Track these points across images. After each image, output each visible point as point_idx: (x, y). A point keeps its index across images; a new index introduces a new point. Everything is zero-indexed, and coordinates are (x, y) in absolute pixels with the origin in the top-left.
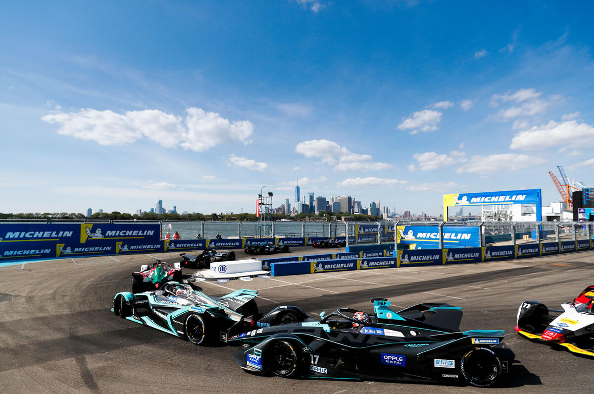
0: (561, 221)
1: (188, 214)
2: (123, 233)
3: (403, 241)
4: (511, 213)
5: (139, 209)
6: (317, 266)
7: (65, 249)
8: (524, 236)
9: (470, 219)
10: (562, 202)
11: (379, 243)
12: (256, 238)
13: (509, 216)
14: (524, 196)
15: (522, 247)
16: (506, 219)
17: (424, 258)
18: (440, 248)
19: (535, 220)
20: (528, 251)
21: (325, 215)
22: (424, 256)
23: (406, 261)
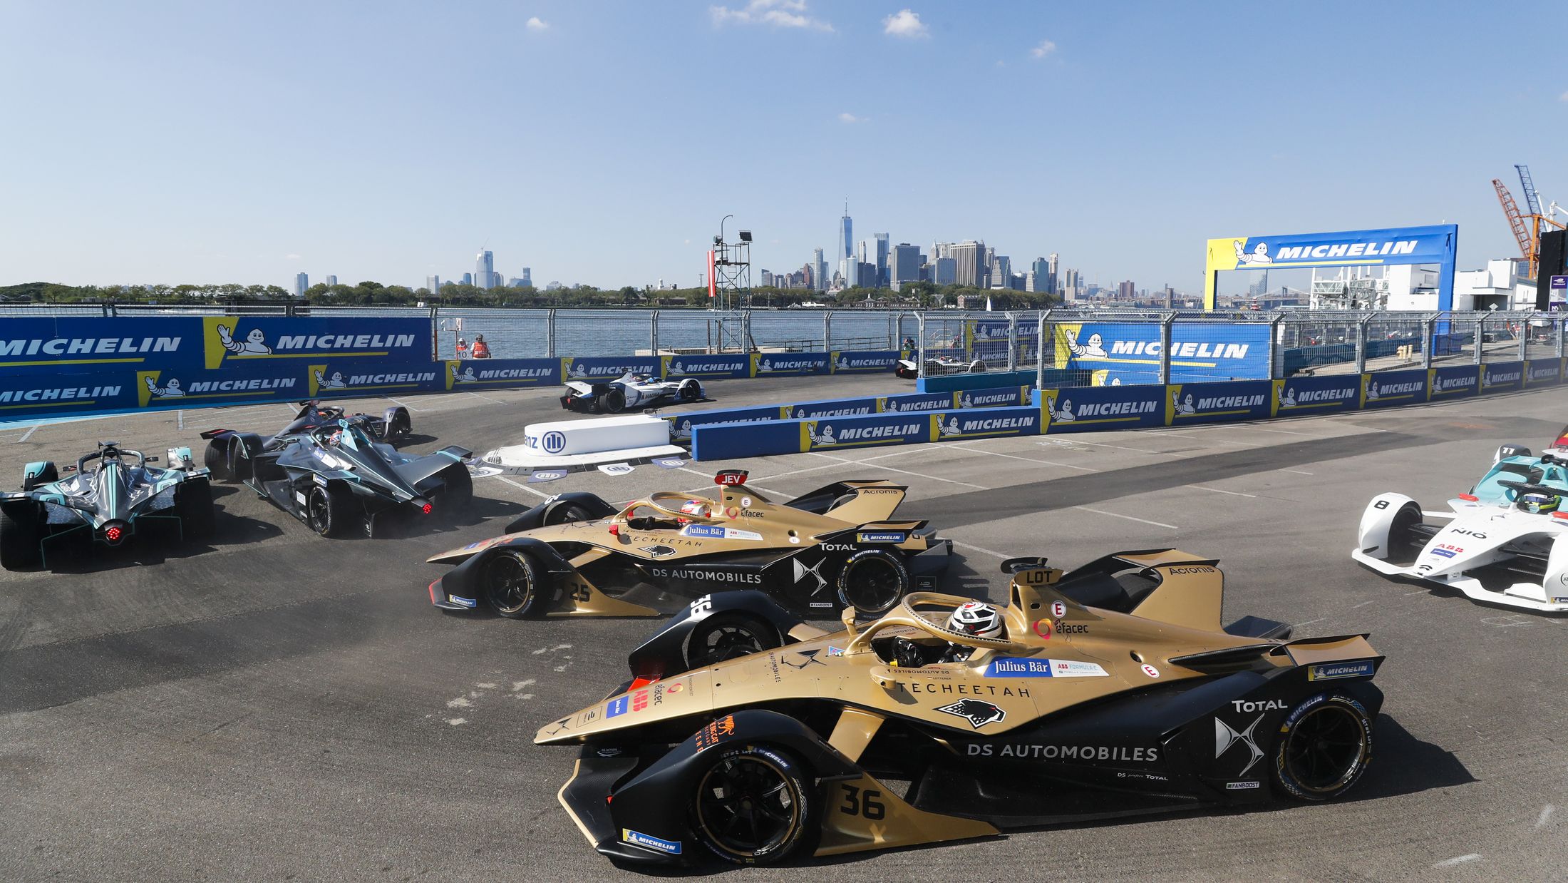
0: (1509, 307)
1: (560, 289)
2: (327, 342)
3: (1076, 363)
4: (1386, 286)
5: (433, 276)
6: (819, 430)
7: (162, 384)
8: (1400, 348)
9: (1285, 303)
10: (1518, 260)
11: (1010, 367)
12: (708, 353)
13: (1379, 296)
14: (1414, 243)
15: (1381, 378)
16: (1372, 304)
17: (1115, 408)
18: (1161, 381)
19: (1435, 307)
20: (1396, 389)
21: (916, 291)
22: (1114, 405)
23: (1066, 416)
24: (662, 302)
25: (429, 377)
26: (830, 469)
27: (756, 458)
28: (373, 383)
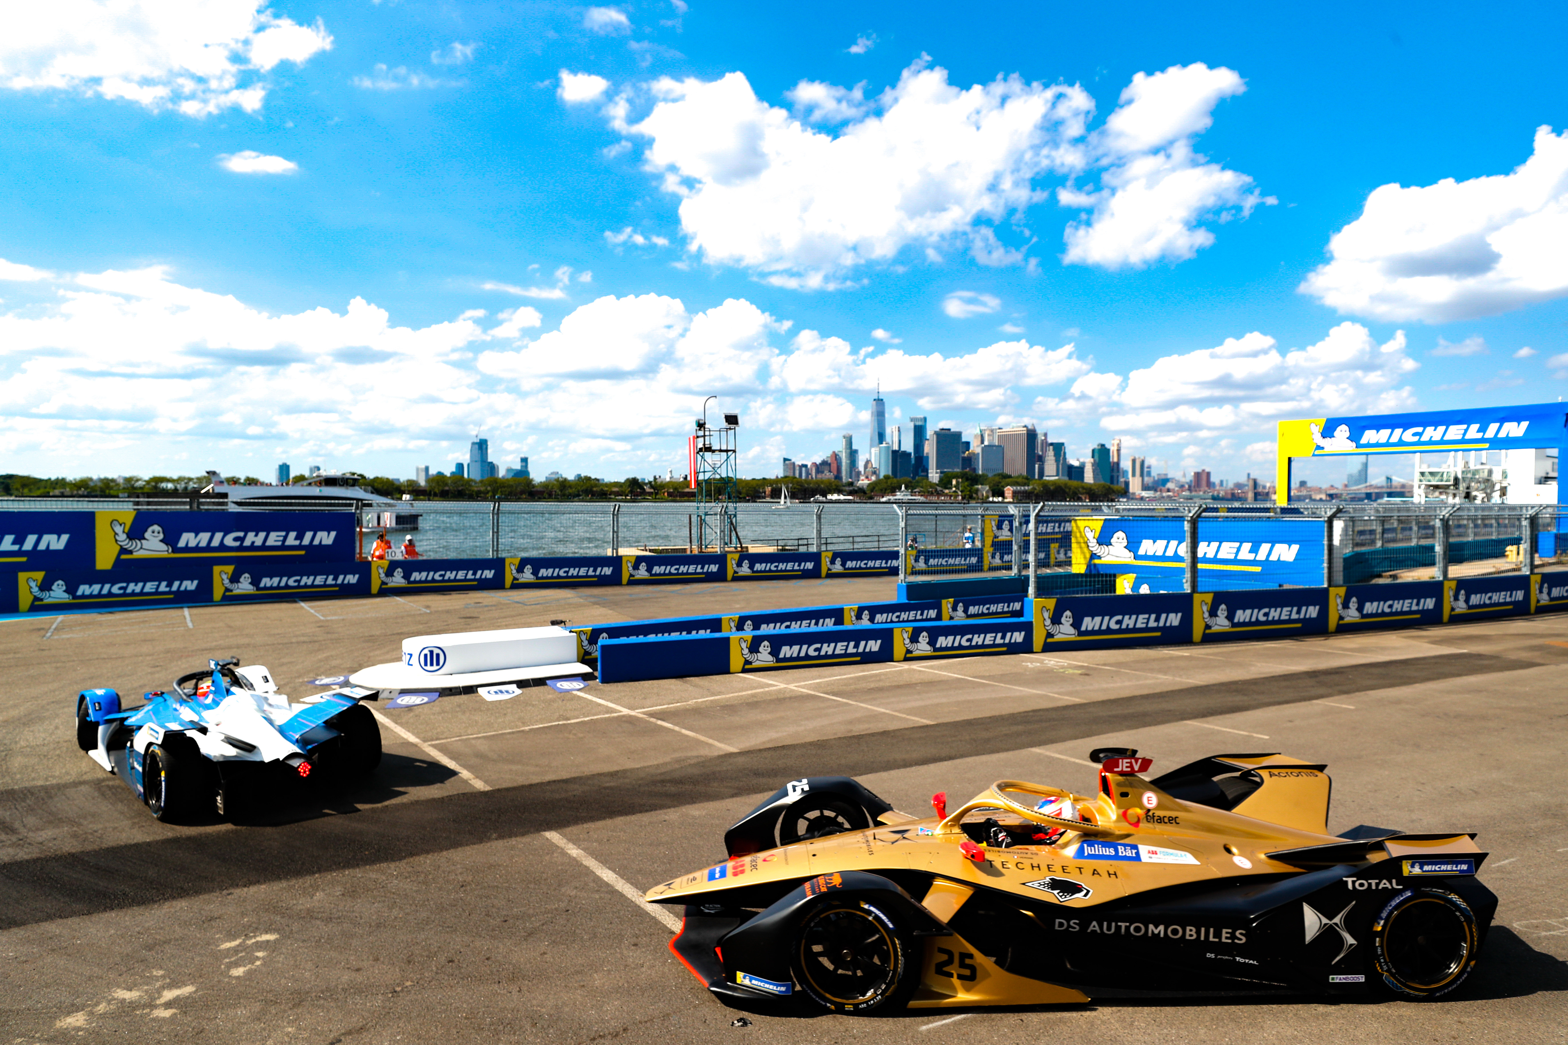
1: (557, 480)
2: (236, 540)
4: (1505, 475)
5: (422, 466)
6: (754, 647)
7: (46, 587)
8: (1509, 548)
9: (1390, 495)
11: (1015, 571)
12: (688, 552)
13: (1497, 487)
14: (1525, 424)
15: (1468, 586)
16: (1489, 497)
17: (1128, 621)
18: (1187, 589)
19: (1554, 501)
20: (1490, 598)
21: (957, 482)
22: (1127, 617)
23: (1066, 631)
25: (352, 579)
26: (753, 696)
27: (673, 681)
28: (287, 586)
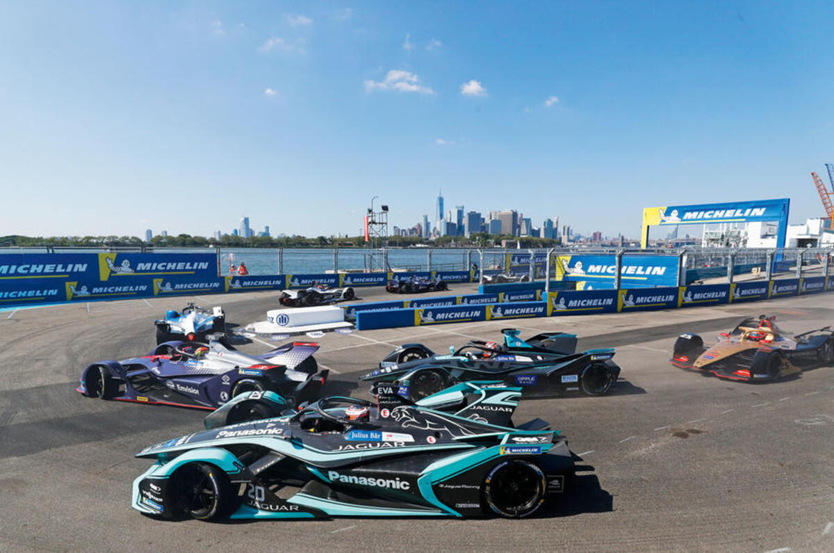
0: (818, 245)
1: (285, 237)
2: (163, 266)
3: (567, 277)
4: (746, 234)
5: (217, 231)
6: (425, 314)
7: (78, 288)
8: (753, 269)
9: (688, 244)
10: (824, 219)
11: (531, 280)
12: (364, 272)
13: (742, 240)
14: (764, 209)
15: (742, 286)
16: (738, 244)
17: (589, 303)
18: (616, 287)
19: (774, 245)
20: (751, 292)
21: (479, 238)
22: (589, 300)
23: (561, 307)
24: (340, 244)
26: (431, 335)
